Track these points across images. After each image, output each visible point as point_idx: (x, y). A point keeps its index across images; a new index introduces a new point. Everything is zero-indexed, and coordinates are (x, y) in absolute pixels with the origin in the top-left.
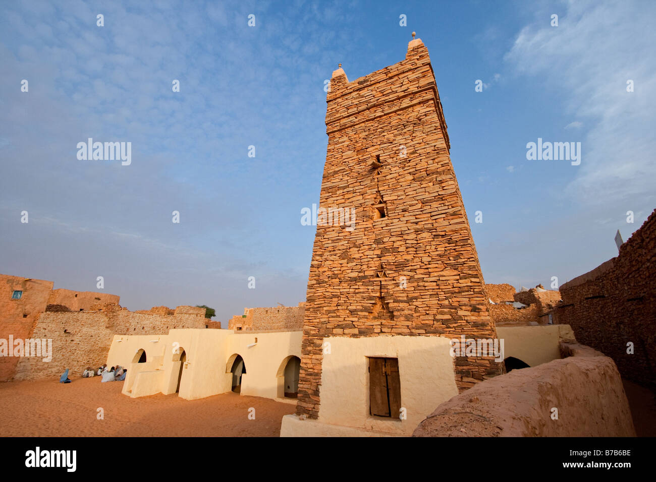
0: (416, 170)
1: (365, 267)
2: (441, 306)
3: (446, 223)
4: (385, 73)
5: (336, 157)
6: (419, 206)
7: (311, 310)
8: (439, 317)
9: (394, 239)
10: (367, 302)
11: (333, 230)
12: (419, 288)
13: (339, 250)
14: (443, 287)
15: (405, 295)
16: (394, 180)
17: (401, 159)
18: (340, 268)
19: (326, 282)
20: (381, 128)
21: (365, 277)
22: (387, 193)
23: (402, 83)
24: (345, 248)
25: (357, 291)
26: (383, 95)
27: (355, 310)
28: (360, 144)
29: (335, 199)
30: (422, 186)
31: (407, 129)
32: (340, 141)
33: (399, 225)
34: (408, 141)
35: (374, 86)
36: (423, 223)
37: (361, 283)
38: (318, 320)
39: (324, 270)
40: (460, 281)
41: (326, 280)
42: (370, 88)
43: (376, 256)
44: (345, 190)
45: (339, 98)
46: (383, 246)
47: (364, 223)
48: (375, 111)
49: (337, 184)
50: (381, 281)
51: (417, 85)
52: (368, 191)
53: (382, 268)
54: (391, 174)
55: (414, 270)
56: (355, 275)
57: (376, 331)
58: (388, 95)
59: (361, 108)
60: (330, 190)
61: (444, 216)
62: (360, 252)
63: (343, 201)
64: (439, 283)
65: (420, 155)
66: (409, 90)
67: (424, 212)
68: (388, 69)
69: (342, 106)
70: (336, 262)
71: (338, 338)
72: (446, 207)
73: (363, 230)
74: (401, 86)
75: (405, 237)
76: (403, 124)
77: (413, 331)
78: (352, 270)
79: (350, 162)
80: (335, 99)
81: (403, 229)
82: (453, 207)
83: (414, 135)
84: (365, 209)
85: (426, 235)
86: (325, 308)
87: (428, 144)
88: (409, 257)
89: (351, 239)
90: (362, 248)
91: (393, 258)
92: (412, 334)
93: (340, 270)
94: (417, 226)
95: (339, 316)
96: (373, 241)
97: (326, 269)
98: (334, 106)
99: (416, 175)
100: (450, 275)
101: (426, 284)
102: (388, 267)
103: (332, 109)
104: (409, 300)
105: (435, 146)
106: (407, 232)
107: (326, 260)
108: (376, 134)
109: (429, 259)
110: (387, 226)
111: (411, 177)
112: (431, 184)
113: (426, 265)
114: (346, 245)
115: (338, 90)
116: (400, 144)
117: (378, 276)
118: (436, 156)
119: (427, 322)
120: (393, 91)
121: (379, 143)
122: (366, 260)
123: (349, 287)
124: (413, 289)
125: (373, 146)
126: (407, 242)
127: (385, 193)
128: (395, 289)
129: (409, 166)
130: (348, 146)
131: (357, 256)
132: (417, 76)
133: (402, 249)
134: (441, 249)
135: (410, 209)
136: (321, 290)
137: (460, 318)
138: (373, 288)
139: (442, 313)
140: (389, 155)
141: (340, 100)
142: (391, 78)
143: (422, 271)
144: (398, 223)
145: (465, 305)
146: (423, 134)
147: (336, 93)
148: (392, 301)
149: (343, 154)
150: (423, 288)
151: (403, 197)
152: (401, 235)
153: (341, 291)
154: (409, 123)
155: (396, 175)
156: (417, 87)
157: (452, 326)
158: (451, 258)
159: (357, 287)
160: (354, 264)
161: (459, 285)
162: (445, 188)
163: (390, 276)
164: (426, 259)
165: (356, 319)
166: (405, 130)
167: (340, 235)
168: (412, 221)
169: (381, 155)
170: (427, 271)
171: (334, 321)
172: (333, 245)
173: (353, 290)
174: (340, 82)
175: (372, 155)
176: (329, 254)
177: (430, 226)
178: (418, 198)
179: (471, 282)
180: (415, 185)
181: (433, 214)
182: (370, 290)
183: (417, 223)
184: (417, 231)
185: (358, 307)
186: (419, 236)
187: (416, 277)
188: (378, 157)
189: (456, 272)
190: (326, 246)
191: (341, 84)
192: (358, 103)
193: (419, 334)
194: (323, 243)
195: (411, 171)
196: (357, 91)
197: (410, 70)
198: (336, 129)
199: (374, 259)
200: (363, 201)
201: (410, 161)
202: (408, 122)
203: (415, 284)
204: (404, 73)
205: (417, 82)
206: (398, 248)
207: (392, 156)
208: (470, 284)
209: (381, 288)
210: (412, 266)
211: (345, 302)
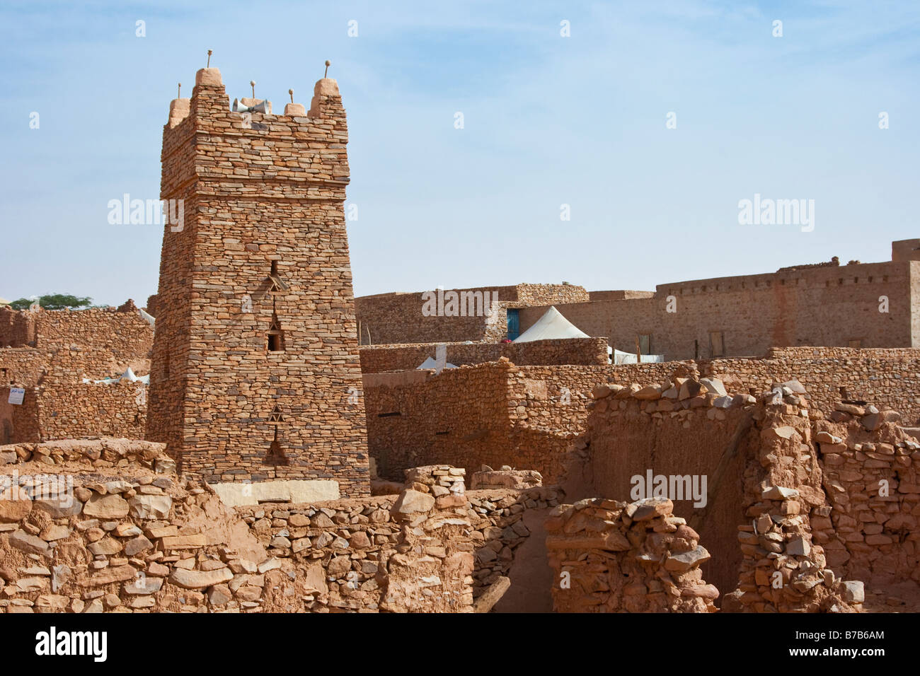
0: (319, 299)
1: (258, 407)
2: (333, 453)
3: (345, 370)
4: (290, 127)
5: (213, 241)
6: (321, 345)
7: (192, 453)
8: (331, 463)
9: (292, 379)
10: (261, 447)
11: (216, 355)
12: (315, 435)
13: (226, 383)
14: (337, 436)
15: (301, 441)
16: (294, 304)
17: (304, 277)
18: (227, 406)
19: (210, 422)
20: (279, 218)
21: (259, 419)
22: (286, 320)
23: (312, 158)
24: (234, 381)
25: (249, 434)
26: (286, 166)
27: (248, 456)
28: (250, 234)
29: (216, 309)
30: (325, 321)
31: (312, 235)
32: (219, 215)
33: (296, 363)
34: (314, 254)
35: (274, 143)
36: (323, 366)
37: (254, 426)
38: (201, 466)
39: (206, 406)
40: (352, 431)
41: (211, 419)
42: (268, 143)
43: (271, 397)
44: (230, 301)
45: (218, 136)
46: (279, 385)
47: (256, 353)
48: (273, 187)
49: (218, 287)
50: (276, 426)
51: (330, 172)
52: (262, 311)
53: (277, 410)
54: (290, 294)
55: (311, 417)
56: (245, 415)
57: (270, 476)
58: (293, 169)
59: (253, 173)
60: (207, 295)
61: (343, 362)
62: (253, 389)
63: (227, 315)
64: (334, 431)
65: (325, 279)
66: (320, 176)
67: (325, 353)
68: (295, 123)
69: (225, 155)
70: (222, 398)
71: (227, 484)
72: (347, 353)
73: (255, 361)
74: (311, 163)
75: (304, 379)
76: (308, 224)
77: (307, 475)
78: (243, 409)
79: (236, 257)
80: (211, 135)
81: (302, 369)
82: (352, 354)
83: (319, 247)
84: (258, 335)
85: (324, 380)
86: (210, 452)
87: (335, 267)
88: (306, 402)
89: (240, 372)
90: (255, 384)
91: (290, 401)
92: (305, 479)
93: (228, 408)
94: (317, 369)
95: (227, 461)
96: (268, 378)
97: (209, 406)
98: (210, 148)
99: (320, 305)
100: (344, 425)
101: (322, 432)
102: (284, 410)
103: (207, 151)
104: (306, 446)
105: (342, 272)
106: (307, 373)
107: (208, 394)
108: (271, 224)
109: (327, 407)
110: (283, 362)
111: (313, 306)
112: (334, 321)
113: (322, 412)
114: (235, 378)
115: (217, 118)
116: (303, 255)
117: (273, 420)
118: (342, 287)
119: (320, 467)
120: (300, 167)
121: (276, 242)
122: (260, 399)
123: (240, 429)
124: (309, 435)
125: (268, 243)
126: (306, 385)
127: (283, 320)
128: (291, 435)
129: (312, 290)
130: (230, 229)
131: (249, 393)
132: (332, 156)
133: (300, 392)
134: (338, 398)
135: (311, 346)
136: (203, 431)
137: (349, 464)
138: (267, 432)
139: (333, 459)
140: (289, 266)
141: (219, 139)
142: (298, 141)
143: (319, 418)
144: (296, 361)
145: (353, 454)
146: (330, 251)
147: (215, 125)
148: (287, 447)
149: (225, 241)
150: (319, 436)
151: (303, 329)
152: (299, 376)
153: (230, 433)
154: (315, 226)
155: (297, 298)
156: (330, 175)
157: (340, 471)
158: (346, 408)
159: (249, 430)
160: (246, 402)
161: (350, 435)
162: (348, 330)
163: (287, 420)
164: (323, 406)
165: (249, 465)
166: (310, 235)
167: (226, 363)
168: (312, 361)
169: (279, 263)
170: (323, 418)
171: (222, 467)
172: (216, 375)
173: (245, 434)
174: (220, 104)
175: (267, 257)
176: (211, 386)
177: (329, 371)
178: (320, 335)
179: (360, 432)
180: (317, 317)
181: (334, 357)
182: (265, 435)
183: (317, 365)
184: (315, 373)
185: (251, 452)
186: (318, 381)
187: (313, 423)
188: (274, 263)
189: (349, 423)
190: (207, 375)
191: (220, 108)
192: (250, 162)
193: (312, 479)
194: (202, 371)
195: (314, 297)
196: (248, 137)
197: (324, 142)
198: (213, 193)
199: (269, 400)
200: (255, 324)
201: (313, 283)
202: (313, 223)
203: (311, 432)
204: (315, 141)
205: (330, 167)
206: (296, 390)
207: (293, 268)
208: (359, 434)
209: (276, 434)
210: (308, 412)
211: (236, 446)
